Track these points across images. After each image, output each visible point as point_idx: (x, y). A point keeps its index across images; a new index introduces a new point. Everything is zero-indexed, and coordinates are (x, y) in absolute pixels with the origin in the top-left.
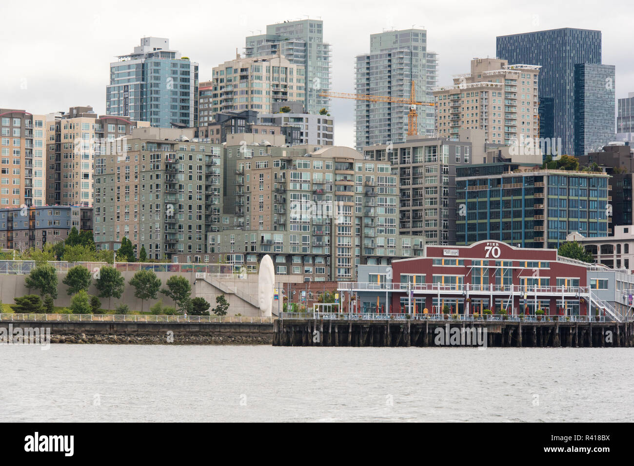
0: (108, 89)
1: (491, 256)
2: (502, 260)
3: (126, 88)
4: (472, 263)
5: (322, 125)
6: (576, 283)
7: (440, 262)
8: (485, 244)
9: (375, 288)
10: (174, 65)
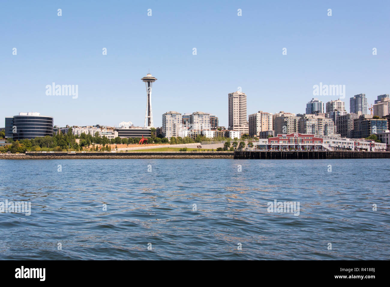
0: (306, 109)
1: (296, 136)
2: (299, 137)
3: (309, 108)
4: (290, 138)
5: (344, 113)
6: (320, 142)
7: (281, 138)
8: (294, 134)
9: (264, 144)
10: (318, 103)
